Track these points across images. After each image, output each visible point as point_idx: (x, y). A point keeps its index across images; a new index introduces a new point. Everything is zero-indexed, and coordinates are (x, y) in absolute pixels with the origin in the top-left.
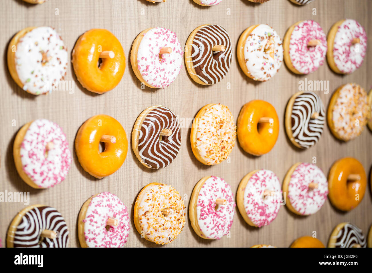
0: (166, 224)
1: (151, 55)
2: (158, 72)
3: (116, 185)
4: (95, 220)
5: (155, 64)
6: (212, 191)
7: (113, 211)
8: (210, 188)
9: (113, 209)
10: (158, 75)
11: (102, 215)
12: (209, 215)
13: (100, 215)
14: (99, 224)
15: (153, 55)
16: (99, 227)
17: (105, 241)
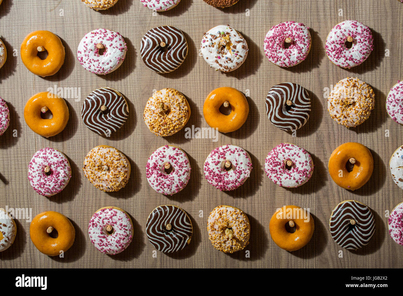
0: (102, 176)
1: (85, 49)
2: (91, 62)
3: (71, 144)
4: (32, 166)
5: (88, 57)
6: (158, 157)
7: (47, 162)
8: (157, 154)
9: (48, 160)
10: (91, 64)
11: (38, 163)
12: (152, 175)
13: (36, 163)
14: (35, 170)
15: (87, 49)
16: (35, 172)
17: (40, 182)
